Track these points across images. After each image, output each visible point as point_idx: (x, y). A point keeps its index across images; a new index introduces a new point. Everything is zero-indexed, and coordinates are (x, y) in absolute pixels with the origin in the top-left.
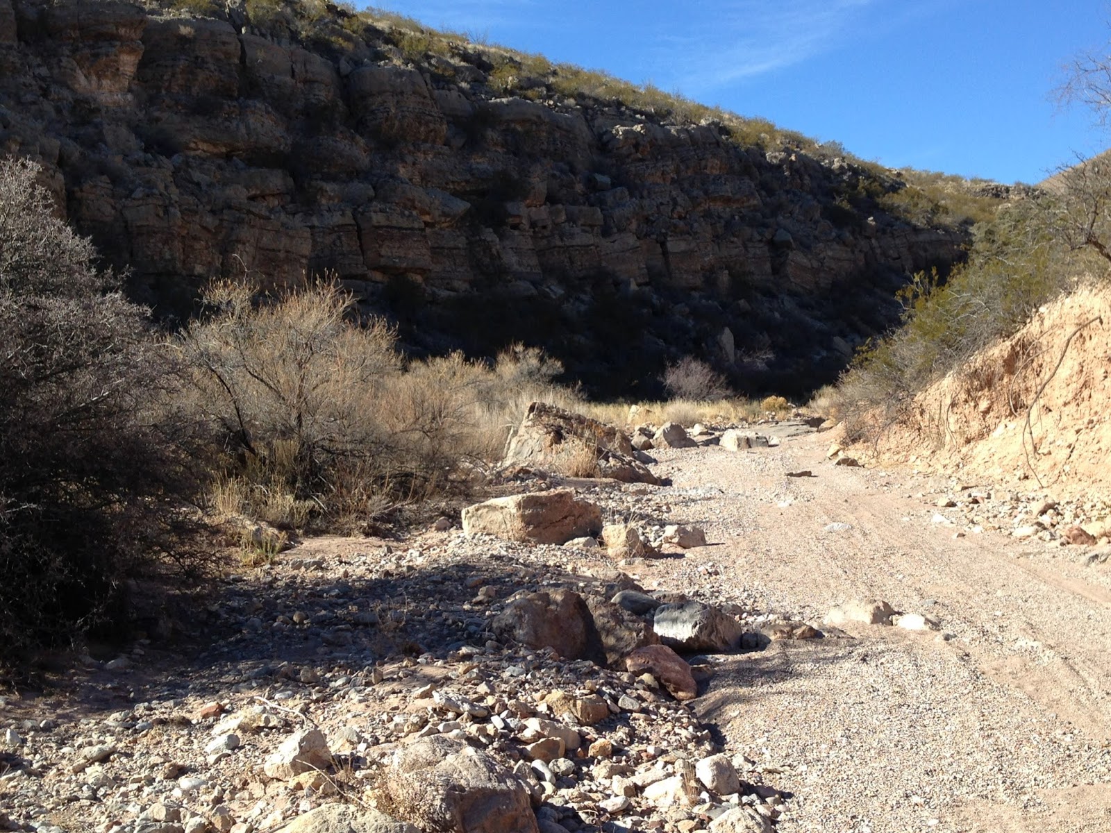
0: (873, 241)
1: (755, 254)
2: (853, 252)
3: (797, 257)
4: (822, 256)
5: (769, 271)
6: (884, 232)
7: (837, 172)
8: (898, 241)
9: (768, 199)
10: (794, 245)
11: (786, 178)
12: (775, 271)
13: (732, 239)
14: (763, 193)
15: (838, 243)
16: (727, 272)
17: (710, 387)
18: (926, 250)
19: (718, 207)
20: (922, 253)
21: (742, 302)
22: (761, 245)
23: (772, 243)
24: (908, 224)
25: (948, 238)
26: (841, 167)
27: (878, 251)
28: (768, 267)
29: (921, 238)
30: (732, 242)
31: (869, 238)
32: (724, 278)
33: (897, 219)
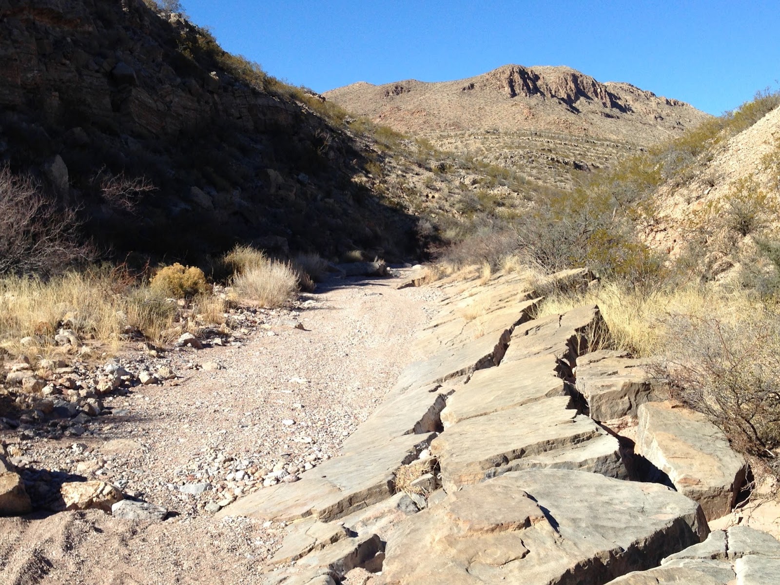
0: (216, 96)
1: (91, 83)
2: (199, 101)
3: (140, 94)
4: (168, 99)
5: (109, 106)
6: (225, 90)
7: (174, 26)
8: (238, 101)
9: (105, 31)
10: (137, 82)
11: (125, 13)
12: (116, 107)
13: (64, 61)
14: (100, 23)
15: (183, 90)
16: (57, 94)
17: (36, 237)
18: (265, 115)
19: (44, 22)
20: (260, 115)
21: (78, 130)
22: (99, 75)
23: (111, 76)
24: (247, 85)
25: (283, 106)
26: (178, 22)
27: (220, 107)
28: (107, 101)
29: (260, 101)
30: (64, 64)
31: (212, 93)
32: (54, 100)
33: (237, 80)
